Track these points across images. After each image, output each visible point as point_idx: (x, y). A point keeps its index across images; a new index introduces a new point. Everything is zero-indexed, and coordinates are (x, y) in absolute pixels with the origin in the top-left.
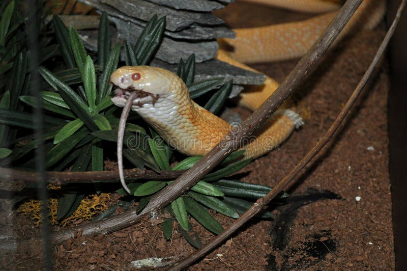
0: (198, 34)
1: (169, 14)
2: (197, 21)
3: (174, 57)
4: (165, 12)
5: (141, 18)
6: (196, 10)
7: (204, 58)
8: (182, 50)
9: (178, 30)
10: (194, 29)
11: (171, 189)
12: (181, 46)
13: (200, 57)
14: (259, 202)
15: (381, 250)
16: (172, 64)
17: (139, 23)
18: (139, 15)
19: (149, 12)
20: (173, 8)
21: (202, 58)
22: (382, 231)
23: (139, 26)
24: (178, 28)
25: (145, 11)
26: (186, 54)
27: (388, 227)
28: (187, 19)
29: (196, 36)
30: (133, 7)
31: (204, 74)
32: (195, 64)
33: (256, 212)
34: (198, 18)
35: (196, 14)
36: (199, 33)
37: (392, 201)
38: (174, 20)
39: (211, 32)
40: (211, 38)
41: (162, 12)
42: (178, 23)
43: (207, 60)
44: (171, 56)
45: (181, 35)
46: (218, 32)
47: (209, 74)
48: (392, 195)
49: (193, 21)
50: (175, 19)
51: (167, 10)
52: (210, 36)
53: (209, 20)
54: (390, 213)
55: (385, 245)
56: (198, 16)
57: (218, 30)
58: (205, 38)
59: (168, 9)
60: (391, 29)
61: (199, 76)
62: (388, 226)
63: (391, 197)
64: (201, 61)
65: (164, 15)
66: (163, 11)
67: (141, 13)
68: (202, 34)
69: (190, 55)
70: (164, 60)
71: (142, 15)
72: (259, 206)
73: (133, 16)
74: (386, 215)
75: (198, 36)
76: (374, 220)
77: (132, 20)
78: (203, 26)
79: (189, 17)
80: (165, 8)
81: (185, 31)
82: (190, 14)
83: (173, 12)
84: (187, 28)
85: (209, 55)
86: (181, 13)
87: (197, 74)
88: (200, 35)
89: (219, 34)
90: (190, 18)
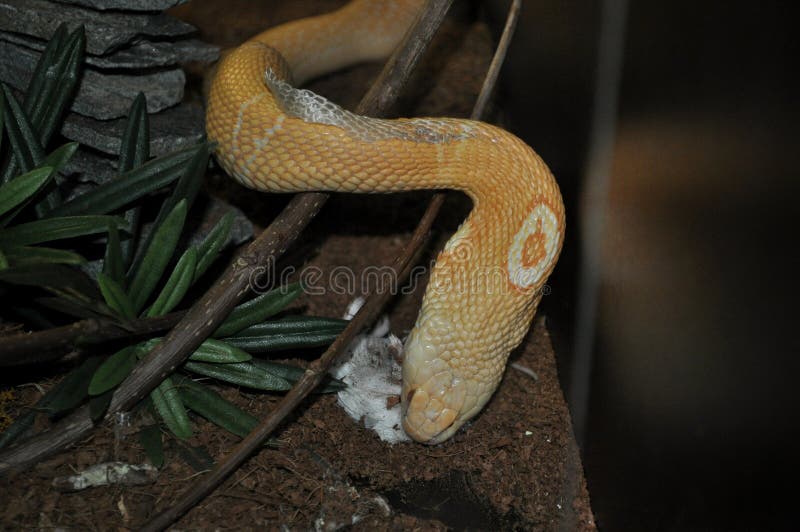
0: (146, 57)
1: (88, 20)
2: (145, 32)
3: (105, 105)
4: (78, 16)
5: (30, 33)
6: (139, 9)
7: (162, 104)
8: (116, 90)
9: (109, 51)
10: (138, 48)
11: (141, 373)
12: (114, 83)
13: (155, 101)
14: (315, 367)
15: (551, 443)
16: (104, 121)
17: (25, 42)
18: (25, 27)
19: (44, 20)
20: (94, 9)
21: (158, 104)
22: (546, 408)
23: (26, 48)
24: (110, 48)
25: (37, 17)
26: (129, 98)
27: (555, 399)
28: (124, 29)
29: (143, 61)
30: (11, 11)
31: (170, 136)
32: (148, 115)
33: (312, 387)
34: (145, 24)
35: (140, 18)
36: (148, 54)
37: (554, 348)
38: (99, 33)
39: (172, 51)
40: (173, 62)
41: (72, 19)
42: (108, 38)
43: (168, 108)
44: (99, 105)
45: (113, 61)
46: (186, 49)
47: (180, 135)
48: (550, 337)
49: (135, 32)
50: (101, 30)
51: (79, 13)
52: (171, 60)
53: (166, 26)
54: (555, 372)
55: (557, 433)
56: (144, 22)
57: (185, 46)
58: (162, 64)
59: (81, 11)
60: (507, 29)
61: (161, 140)
62: (554, 395)
63: (549, 340)
64: (159, 109)
65: (77, 25)
66: (74, 15)
67: (29, 21)
68: (154, 55)
69: (134, 99)
70: (87, 114)
71: (30, 26)
72: (315, 376)
73: (11, 29)
74: (548, 377)
75: (149, 61)
76: (526, 388)
77: (10, 38)
78: (153, 39)
79: (126, 24)
80: (76, 10)
81: (120, 54)
82: (127, 18)
83: (94, 16)
84: (126, 46)
85: (171, 95)
86: (109, 17)
87: (155, 137)
88: (151, 58)
89: (187, 53)
90: (129, 26)
